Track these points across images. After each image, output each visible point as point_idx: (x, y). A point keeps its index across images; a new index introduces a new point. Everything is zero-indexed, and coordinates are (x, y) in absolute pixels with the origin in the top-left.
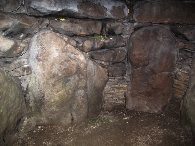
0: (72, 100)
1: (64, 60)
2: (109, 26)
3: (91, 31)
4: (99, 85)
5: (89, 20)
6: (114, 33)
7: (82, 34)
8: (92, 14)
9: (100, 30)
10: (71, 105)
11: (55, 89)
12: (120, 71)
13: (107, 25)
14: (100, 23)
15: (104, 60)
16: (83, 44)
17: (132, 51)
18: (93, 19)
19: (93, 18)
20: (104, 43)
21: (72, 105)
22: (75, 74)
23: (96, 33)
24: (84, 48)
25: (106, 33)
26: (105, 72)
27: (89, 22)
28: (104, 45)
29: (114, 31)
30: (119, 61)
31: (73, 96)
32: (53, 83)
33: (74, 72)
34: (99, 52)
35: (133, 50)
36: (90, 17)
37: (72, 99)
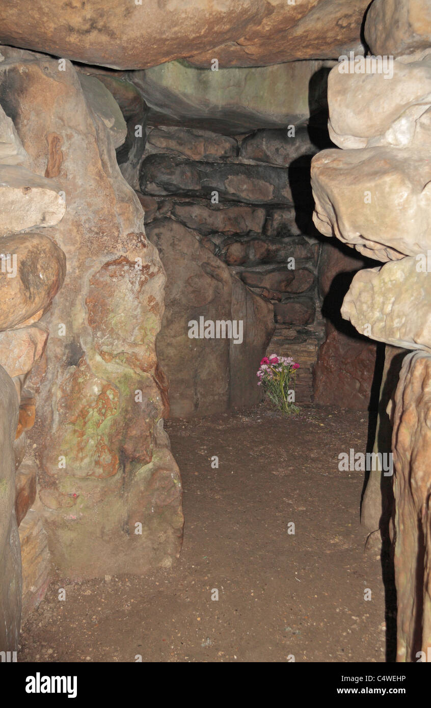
0: (199, 359)
1: (195, 274)
2: (280, 218)
3: (244, 227)
4: (254, 341)
5: (241, 206)
6: (289, 231)
7: (228, 230)
8: (248, 195)
9: (261, 225)
10: (197, 370)
11: (171, 330)
12: (300, 312)
13: (276, 216)
14: (262, 212)
15: (268, 287)
16: (228, 250)
17: (326, 270)
18: (248, 204)
19: (248, 202)
20: (269, 251)
21: (199, 371)
22: (210, 303)
23: (253, 229)
24: (229, 257)
25: (273, 230)
26: (269, 311)
27: (242, 209)
28: (268, 254)
29: (289, 228)
30: (298, 292)
31: (202, 351)
32: (170, 318)
33: (210, 298)
34: (257, 270)
35: (328, 268)
36: (242, 200)
37: (199, 357)
